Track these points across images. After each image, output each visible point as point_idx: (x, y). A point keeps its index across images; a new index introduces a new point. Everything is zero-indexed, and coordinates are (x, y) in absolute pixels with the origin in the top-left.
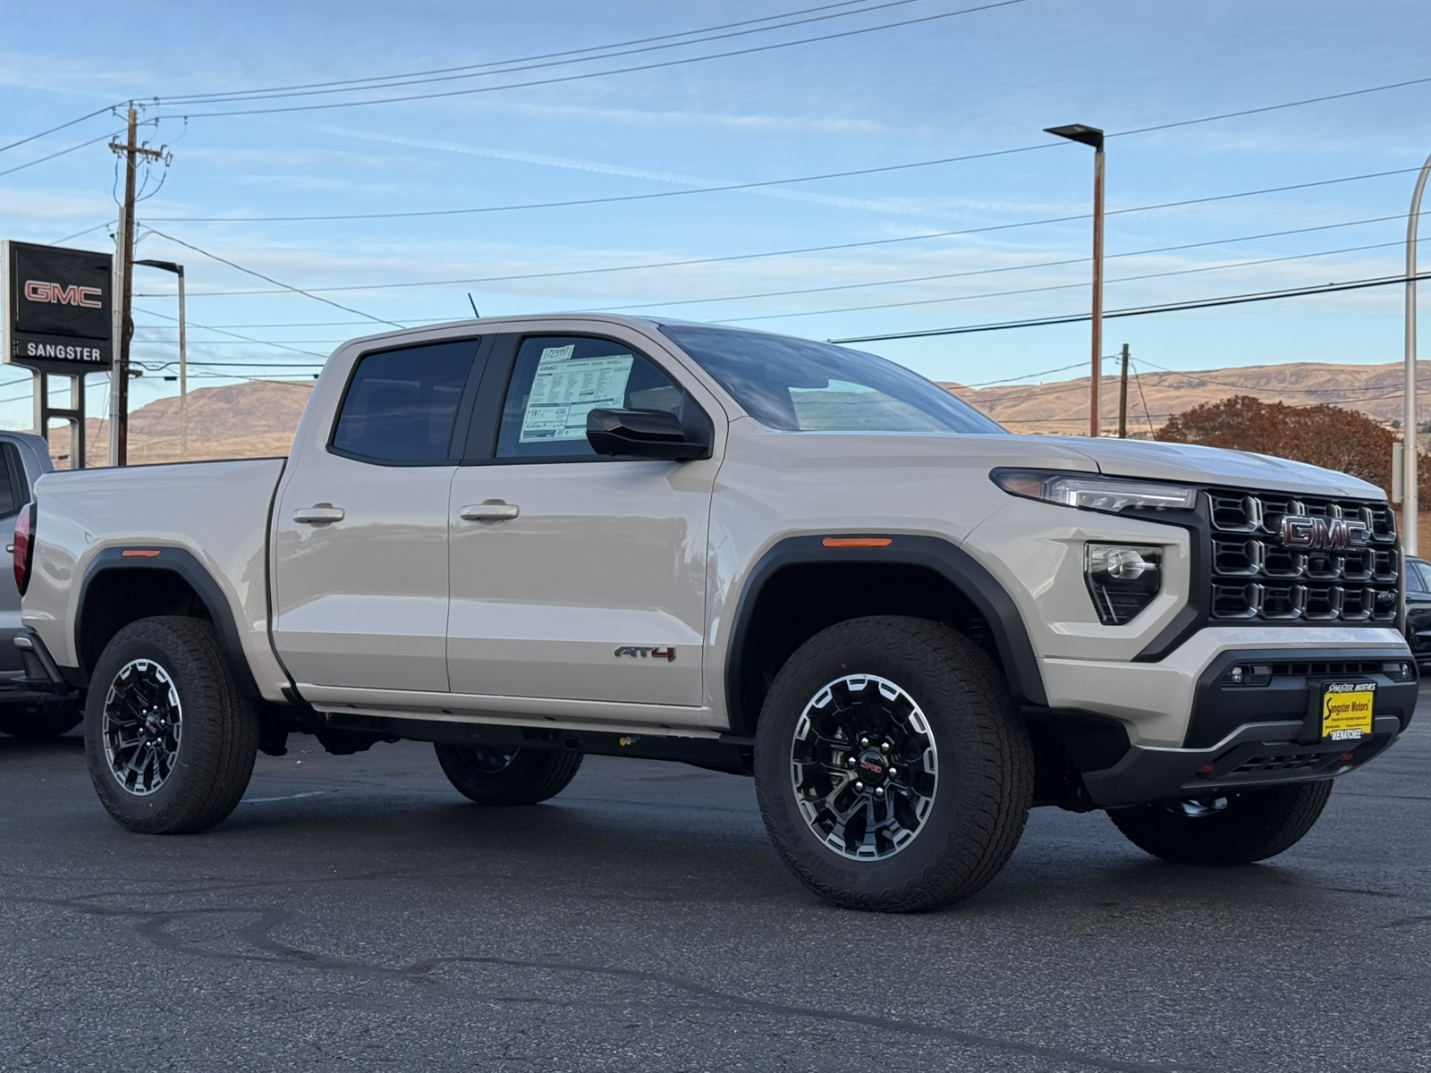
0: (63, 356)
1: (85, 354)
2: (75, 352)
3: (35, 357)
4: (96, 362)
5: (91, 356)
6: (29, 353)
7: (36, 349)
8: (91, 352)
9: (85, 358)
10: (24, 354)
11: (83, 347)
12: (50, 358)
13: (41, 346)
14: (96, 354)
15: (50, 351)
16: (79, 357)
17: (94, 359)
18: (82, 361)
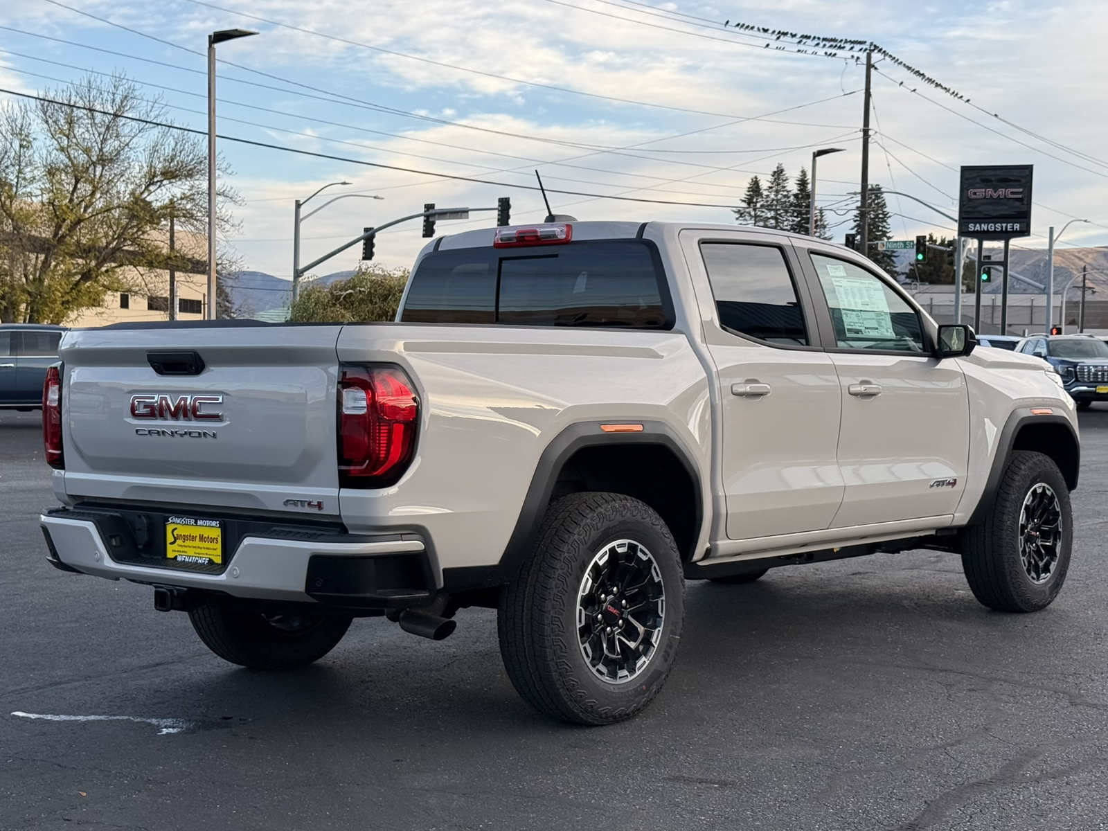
0: (993, 229)
1: (1009, 227)
2: (1002, 227)
3: (974, 232)
4: (1017, 231)
5: (1013, 228)
6: (970, 230)
7: (975, 227)
8: (1013, 226)
9: (1009, 229)
10: (966, 230)
11: (1008, 223)
12: (984, 232)
13: (978, 225)
14: (1017, 226)
15: (984, 227)
16: (1004, 229)
17: (1015, 229)
18: (1007, 231)
